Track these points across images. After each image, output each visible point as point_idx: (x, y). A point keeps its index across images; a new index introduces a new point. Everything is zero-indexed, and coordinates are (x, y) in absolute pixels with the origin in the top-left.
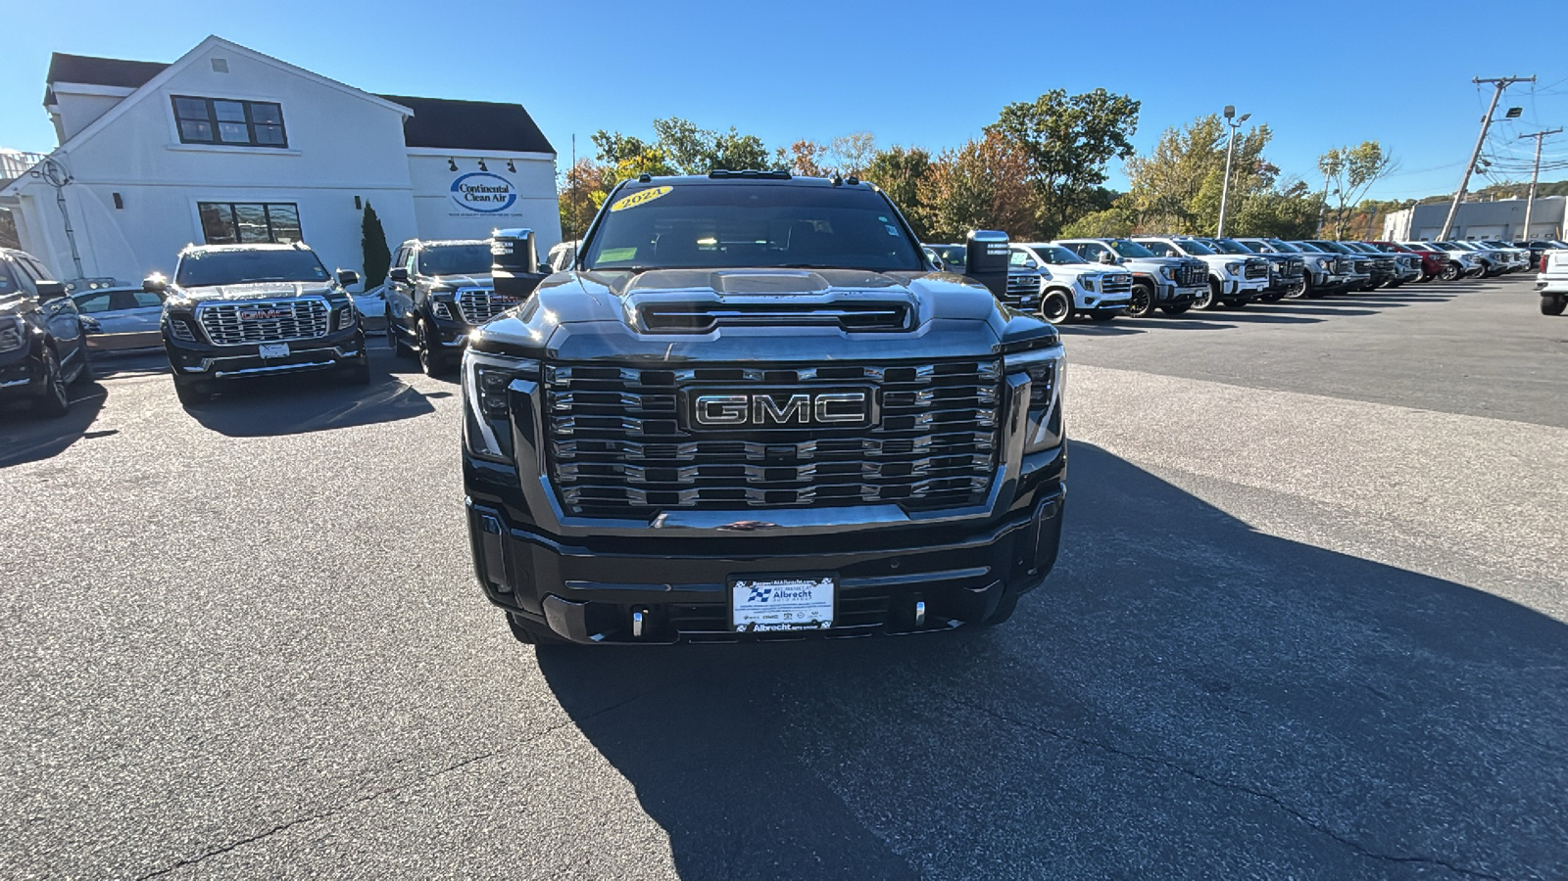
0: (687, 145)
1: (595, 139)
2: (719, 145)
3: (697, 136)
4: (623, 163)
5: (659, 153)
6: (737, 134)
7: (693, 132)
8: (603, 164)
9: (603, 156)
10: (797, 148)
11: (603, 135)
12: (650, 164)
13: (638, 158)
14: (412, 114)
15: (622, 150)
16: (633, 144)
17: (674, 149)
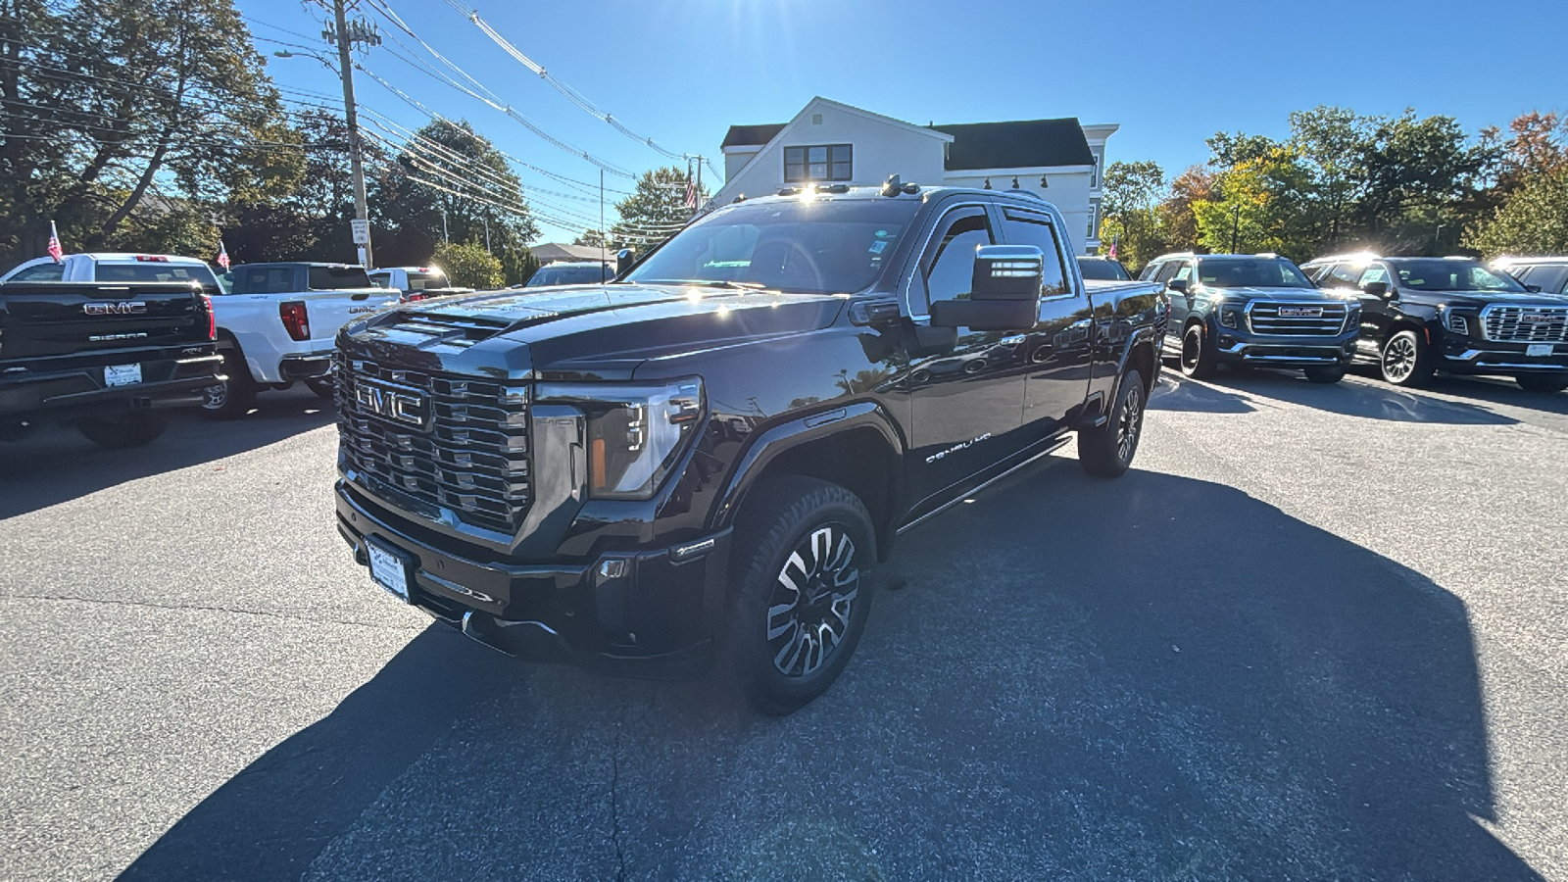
0: (1330, 139)
1: (1211, 142)
2: (1381, 134)
3: (1353, 126)
4: (1239, 166)
5: (1289, 152)
6: (1415, 116)
7: (1346, 121)
8: (1216, 169)
9: (1216, 160)
10: (1521, 125)
11: (1222, 138)
12: (1273, 166)
13: (1259, 160)
14: (952, 141)
15: (1240, 152)
16: (1257, 144)
17: (1313, 145)
